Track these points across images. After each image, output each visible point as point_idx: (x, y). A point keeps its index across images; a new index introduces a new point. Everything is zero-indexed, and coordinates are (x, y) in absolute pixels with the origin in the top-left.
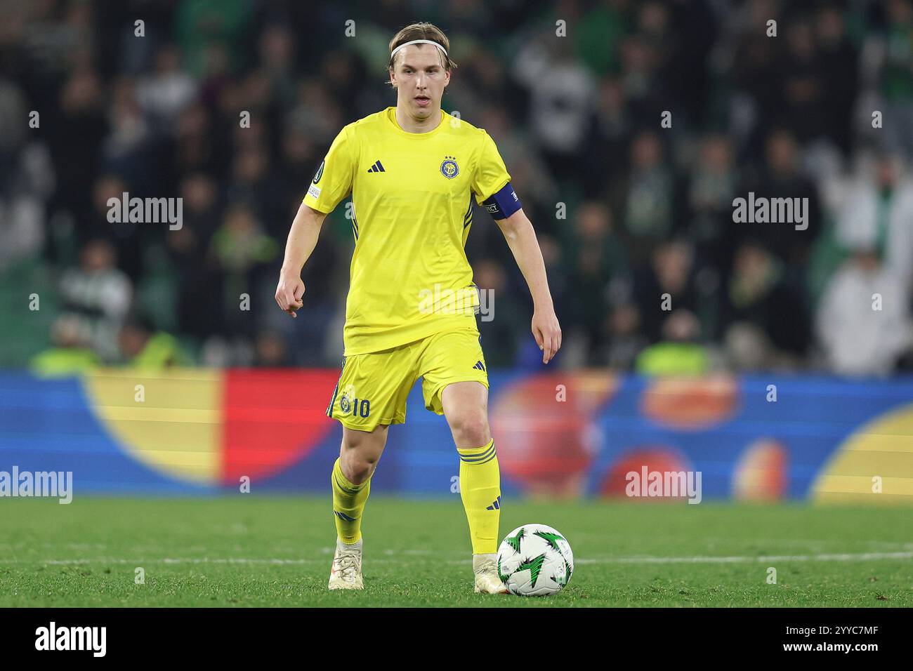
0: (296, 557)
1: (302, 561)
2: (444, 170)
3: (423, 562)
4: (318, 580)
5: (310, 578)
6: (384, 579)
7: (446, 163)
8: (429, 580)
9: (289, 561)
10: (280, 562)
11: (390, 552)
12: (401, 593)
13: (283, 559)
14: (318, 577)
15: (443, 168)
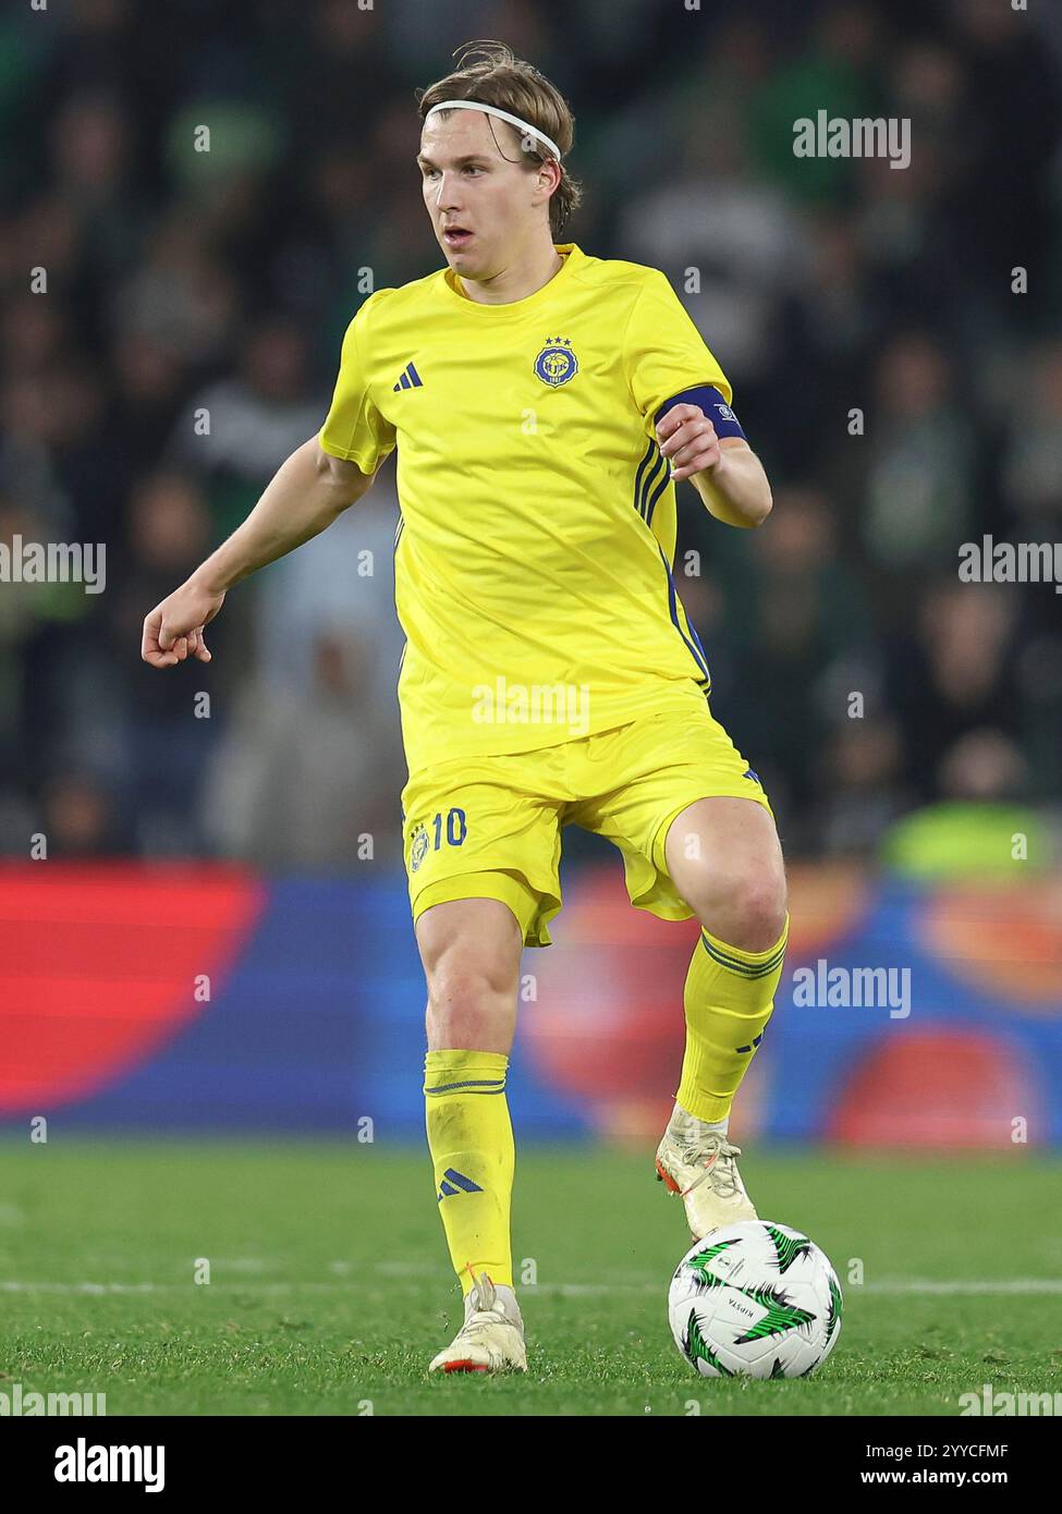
0: (132, 1278)
1: (146, 1288)
2: (541, 370)
3: (414, 1291)
4: (181, 1329)
5: (164, 1325)
6: (330, 1328)
7: (548, 353)
8: (427, 1330)
9: (116, 1288)
10: (97, 1289)
11: (340, 1267)
12: (366, 1360)
13: (105, 1282)
14: (181, 1322)
15: (540, 364)
